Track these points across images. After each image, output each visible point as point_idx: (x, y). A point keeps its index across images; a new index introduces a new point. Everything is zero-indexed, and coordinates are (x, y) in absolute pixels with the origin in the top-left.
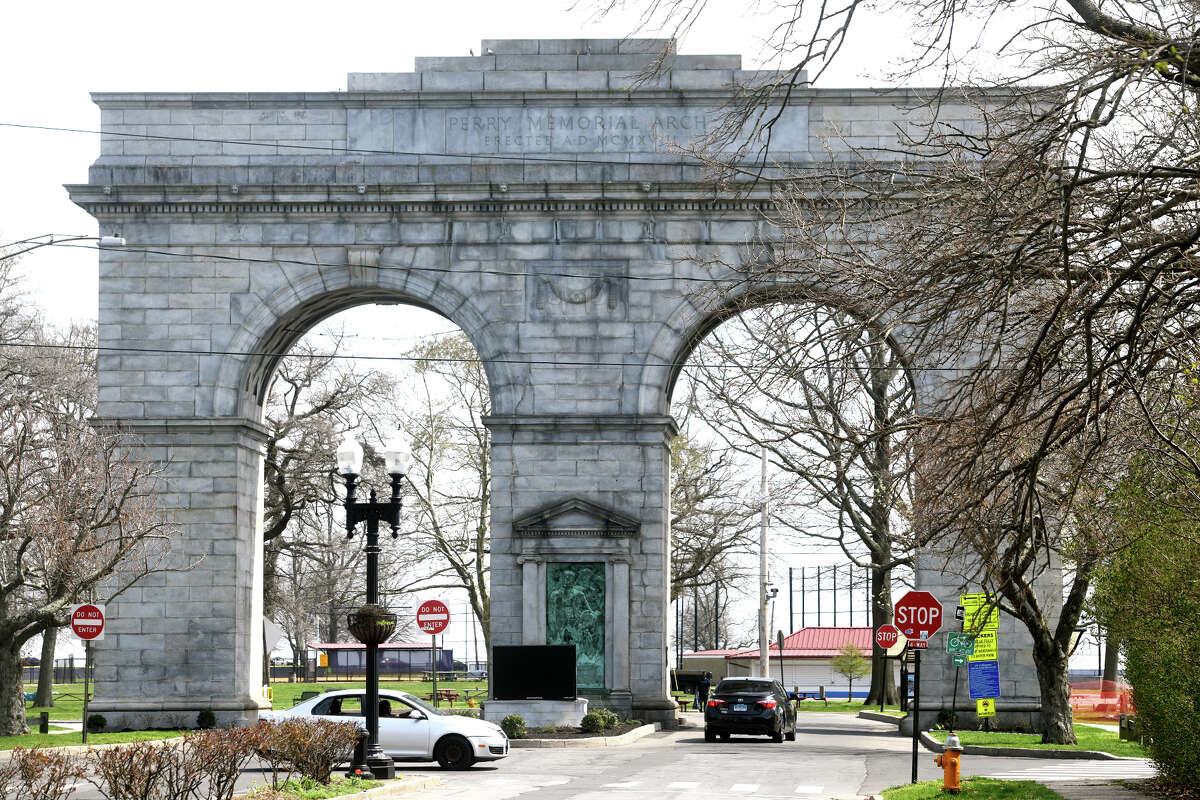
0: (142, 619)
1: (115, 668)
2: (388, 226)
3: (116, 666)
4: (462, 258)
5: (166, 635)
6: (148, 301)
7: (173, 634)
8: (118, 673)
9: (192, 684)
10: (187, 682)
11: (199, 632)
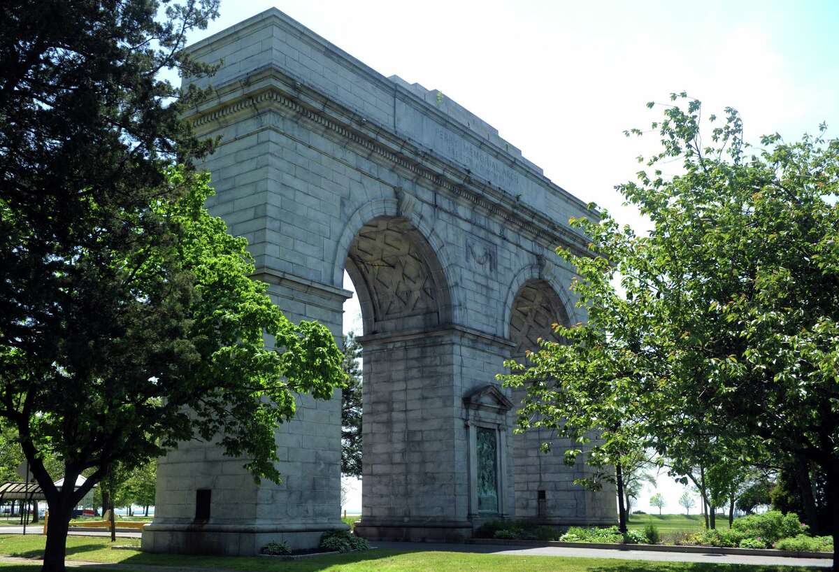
0: (288, 448)
1: (270, 491)
2: (411, 183)
3: (272, 490)
4: (440, 217)
5: (303, 463)
6: (298, 184)
7: (307, 463)
8: (272, 497)
9: (317, 507)
10: (314, 506)
11: (322, 462)
